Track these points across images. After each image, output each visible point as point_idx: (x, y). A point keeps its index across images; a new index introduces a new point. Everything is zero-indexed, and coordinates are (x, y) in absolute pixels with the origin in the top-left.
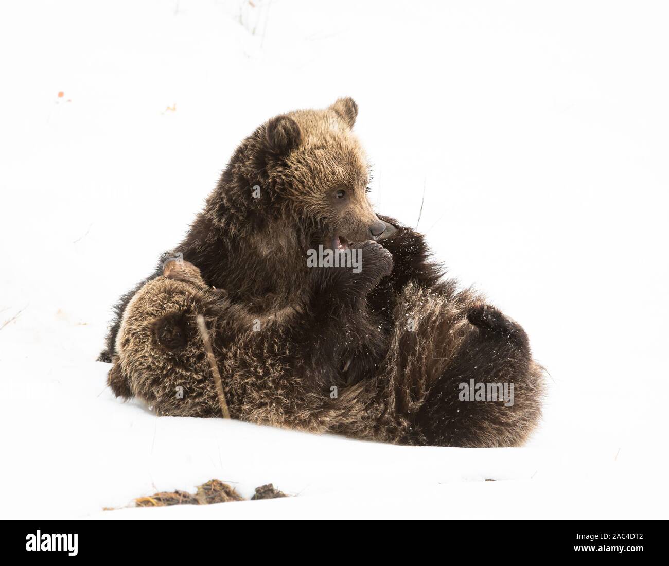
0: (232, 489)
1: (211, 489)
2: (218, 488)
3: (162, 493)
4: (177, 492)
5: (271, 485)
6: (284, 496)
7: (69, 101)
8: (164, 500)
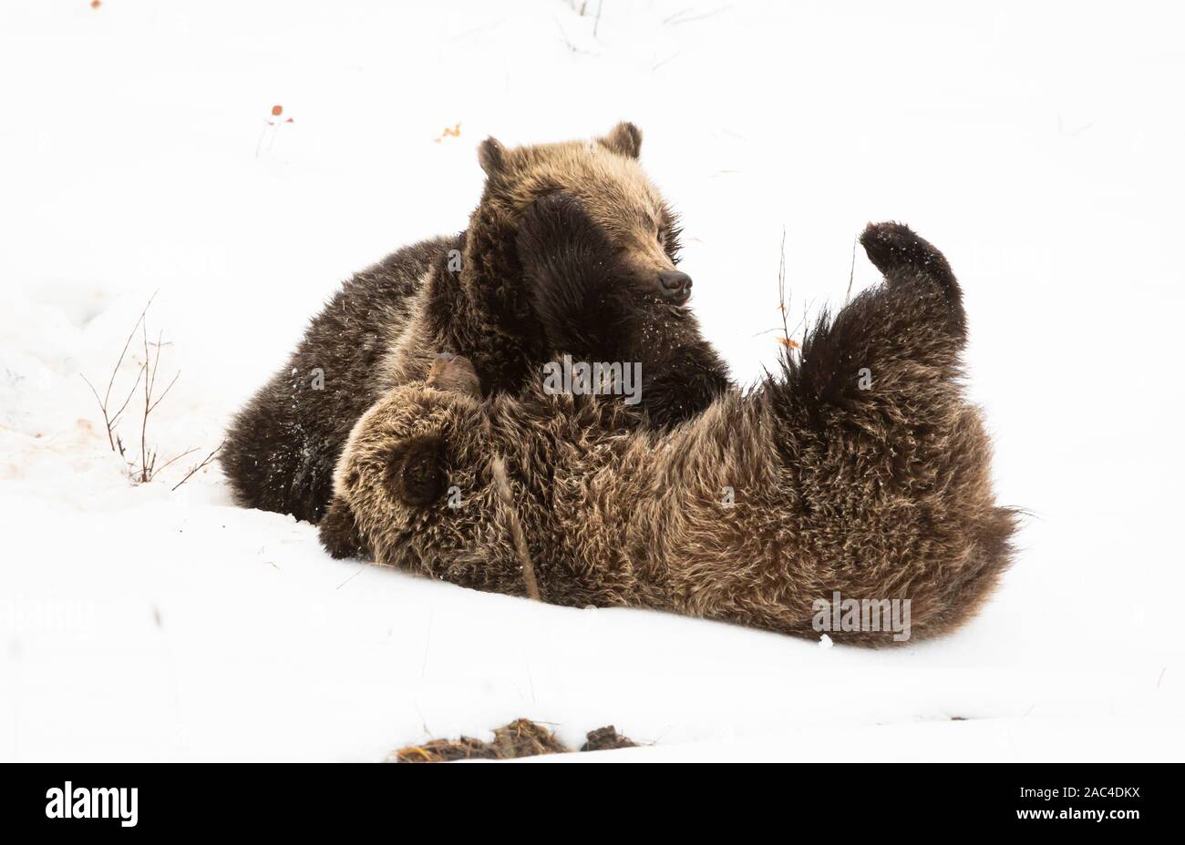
0: (550, 734)
1: (516, 735)
2: (528, 732)
3: (440, 740)
4: (463, 740)
5: (612, 728)
6: (632, 744)
7: (291, 120)
8: (441, 751)
